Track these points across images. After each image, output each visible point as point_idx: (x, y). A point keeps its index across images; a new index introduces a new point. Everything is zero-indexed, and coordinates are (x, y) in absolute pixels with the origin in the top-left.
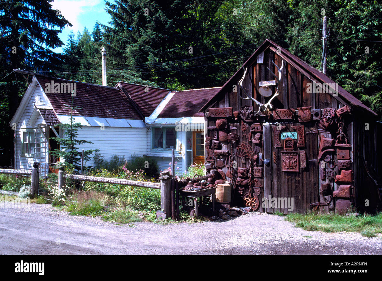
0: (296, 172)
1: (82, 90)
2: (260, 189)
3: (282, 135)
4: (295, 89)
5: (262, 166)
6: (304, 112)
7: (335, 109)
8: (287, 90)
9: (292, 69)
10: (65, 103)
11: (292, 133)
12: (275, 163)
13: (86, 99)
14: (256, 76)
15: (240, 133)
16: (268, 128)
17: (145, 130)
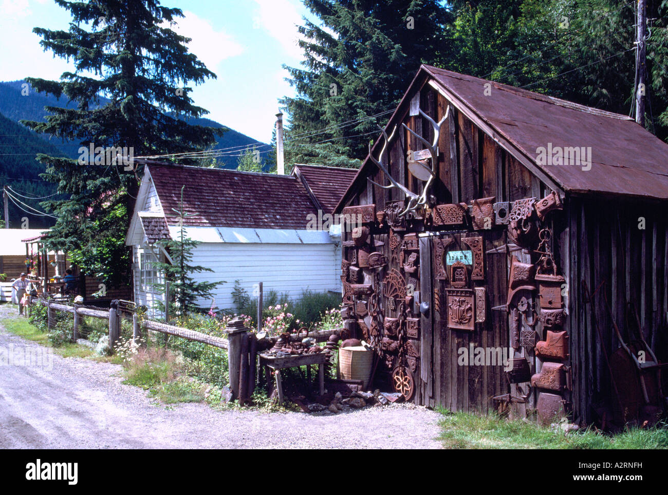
0: (470, 330)
1: (224, 183)
2: (416, 360)
3: (448, 256)
4: (470, 163)
5: (419, 315)
6: (480, 210)
7: (533, 201)
8: (456, 164)
9: (465, 122)
10: (187, 206)
11: (463, 253)
12: (437, 311)
13: (228, 199)
14: (411, 141)
15: (388, 252)
16: (426, 243)
17: (332, 247)
